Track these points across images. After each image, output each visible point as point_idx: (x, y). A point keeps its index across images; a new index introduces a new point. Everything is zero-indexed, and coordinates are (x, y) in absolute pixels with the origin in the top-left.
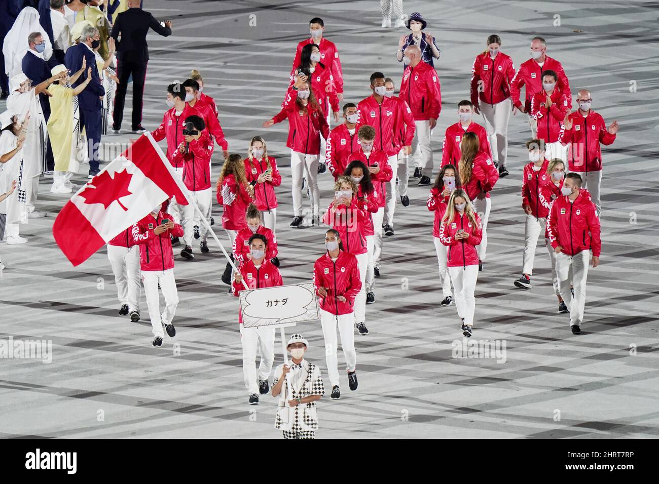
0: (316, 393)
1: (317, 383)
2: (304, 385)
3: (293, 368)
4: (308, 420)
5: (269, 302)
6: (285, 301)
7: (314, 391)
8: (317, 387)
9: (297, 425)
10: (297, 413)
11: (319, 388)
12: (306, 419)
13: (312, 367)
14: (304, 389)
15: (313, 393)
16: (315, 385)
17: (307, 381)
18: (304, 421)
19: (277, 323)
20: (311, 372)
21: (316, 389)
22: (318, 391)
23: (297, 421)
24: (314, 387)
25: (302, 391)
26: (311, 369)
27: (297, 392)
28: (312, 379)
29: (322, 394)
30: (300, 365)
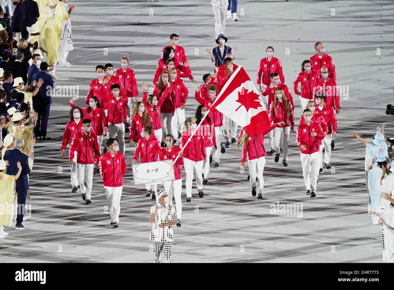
0: (173, 220)
1: (174, 215)
2: (167, 217)
3: (161, 208)
4: (170, 236)
5: (148, 171)
6: (157, 170)
7: (172, 219)
8: (174, 217)
9: (164, 238)
10: (164, 232)
11: (175, 218)
12: (169, 235)
13: (171, 207)
14: (167, 219)
15: (171, 220)
16: (173, 216)
17: (169, 214)
18: (168, 236)
19: (153, 182)
20: (170, 210)
21: (173, 218)
22: (174, 219)
23: (164, 236)
24: (172, 217)
25: (166, 220)
26: (170, 208)
27: (164, 220)
28: (171, 213)
29: (176, 221)
30: (165, 206)
